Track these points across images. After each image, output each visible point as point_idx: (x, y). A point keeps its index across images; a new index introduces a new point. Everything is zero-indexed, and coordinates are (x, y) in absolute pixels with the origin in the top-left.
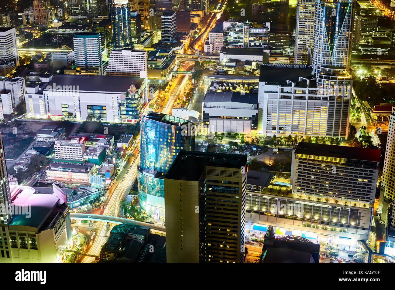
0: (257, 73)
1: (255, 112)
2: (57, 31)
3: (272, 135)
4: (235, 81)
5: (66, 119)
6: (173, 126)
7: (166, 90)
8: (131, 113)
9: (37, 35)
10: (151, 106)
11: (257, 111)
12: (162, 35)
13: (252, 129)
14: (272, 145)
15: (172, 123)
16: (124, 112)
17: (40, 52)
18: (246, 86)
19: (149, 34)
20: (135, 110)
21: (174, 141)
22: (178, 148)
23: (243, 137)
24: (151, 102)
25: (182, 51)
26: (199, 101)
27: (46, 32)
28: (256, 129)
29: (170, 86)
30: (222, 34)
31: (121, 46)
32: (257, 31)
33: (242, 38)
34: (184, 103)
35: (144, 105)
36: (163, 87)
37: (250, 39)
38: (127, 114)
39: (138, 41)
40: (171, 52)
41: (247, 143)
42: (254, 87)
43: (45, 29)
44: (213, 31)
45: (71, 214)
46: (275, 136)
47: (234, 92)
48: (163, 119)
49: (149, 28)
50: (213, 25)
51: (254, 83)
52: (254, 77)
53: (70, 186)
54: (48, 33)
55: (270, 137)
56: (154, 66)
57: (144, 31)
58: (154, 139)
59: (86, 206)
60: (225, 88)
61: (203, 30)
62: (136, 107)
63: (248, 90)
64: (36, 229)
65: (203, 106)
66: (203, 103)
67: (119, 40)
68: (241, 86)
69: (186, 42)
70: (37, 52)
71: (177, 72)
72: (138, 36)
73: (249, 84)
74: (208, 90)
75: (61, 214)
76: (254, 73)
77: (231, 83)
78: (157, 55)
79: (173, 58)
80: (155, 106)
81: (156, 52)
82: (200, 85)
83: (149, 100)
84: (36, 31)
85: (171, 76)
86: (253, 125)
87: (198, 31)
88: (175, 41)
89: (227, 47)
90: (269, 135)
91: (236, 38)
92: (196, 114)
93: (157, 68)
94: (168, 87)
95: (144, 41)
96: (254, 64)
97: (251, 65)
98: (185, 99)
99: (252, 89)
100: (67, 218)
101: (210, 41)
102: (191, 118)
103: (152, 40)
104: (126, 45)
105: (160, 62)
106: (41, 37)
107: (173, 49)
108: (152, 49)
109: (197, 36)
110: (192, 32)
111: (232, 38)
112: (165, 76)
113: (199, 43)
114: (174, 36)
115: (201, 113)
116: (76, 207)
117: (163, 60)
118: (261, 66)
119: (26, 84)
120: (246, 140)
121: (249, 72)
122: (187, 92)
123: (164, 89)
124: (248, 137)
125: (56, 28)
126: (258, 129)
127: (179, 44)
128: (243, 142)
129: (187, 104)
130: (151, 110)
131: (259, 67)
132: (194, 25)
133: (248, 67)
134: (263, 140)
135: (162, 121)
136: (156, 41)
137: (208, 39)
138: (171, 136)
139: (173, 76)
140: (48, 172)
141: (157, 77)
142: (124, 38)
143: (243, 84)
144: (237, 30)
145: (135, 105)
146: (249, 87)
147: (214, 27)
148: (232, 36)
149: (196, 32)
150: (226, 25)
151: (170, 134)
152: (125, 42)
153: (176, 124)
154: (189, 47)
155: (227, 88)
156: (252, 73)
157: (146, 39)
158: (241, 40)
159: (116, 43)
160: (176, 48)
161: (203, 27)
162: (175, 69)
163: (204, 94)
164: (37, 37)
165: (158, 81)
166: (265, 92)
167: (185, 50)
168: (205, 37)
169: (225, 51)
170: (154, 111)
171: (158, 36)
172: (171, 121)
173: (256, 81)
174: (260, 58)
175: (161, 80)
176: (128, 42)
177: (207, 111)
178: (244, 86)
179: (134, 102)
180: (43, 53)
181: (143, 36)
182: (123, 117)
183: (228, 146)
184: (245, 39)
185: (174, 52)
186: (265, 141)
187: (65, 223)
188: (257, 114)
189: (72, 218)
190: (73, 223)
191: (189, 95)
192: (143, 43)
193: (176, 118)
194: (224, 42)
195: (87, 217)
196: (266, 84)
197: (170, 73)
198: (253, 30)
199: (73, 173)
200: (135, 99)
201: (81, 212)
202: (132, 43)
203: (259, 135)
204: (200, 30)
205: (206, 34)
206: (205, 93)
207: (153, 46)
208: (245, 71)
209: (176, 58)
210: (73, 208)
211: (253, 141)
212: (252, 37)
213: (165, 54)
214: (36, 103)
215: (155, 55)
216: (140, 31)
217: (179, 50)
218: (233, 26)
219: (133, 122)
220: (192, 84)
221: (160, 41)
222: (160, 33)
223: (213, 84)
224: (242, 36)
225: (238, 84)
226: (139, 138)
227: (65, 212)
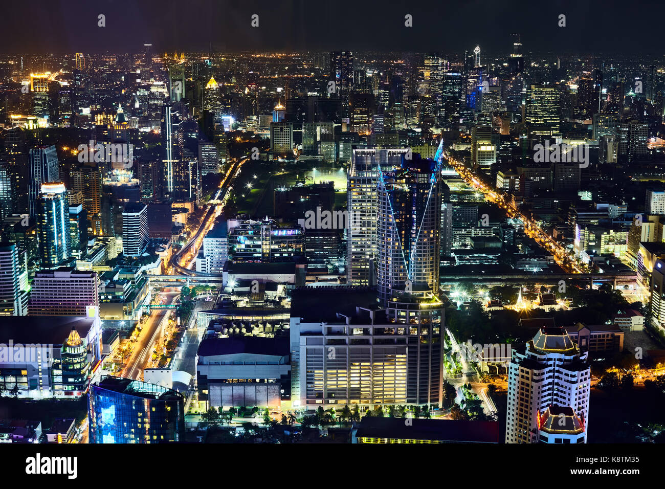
0: (287, 303)
1: (285, 370)
3: (316, 408)
4: (250, 318)
6: (146, 400)
7: (133, 337)
8: (71, 380)
10: (107, 366)
11: (288, 368)
12: (125, 245)
13: (282, 399)
14: (316, 424)
15: (144, 395)
16: (59, 379)
18: (268, 325)
19: (101, 243)
20: (77, 373)
21: (147, 426)
22: (155, 437)
23: (267, 414)
24: (106, 359)
25: (158, 271)
26: (189, 355)
28: (289, 399)
29: (139, 330)
30: (226, 240)
31: (54, 265)
32: (284, 233)
33: (259, 246)
34: (164, 358)
35: (94, 365)
36: (127, 333)
37: (272, 247)
38: (65, 382)
39: (82, 256)
40: (139, 273)
41: (274, 423)
42: (282, 327)
44: (211, 234)
46: (321, 409)
47: (249, 337)
48: (128, 387)
49: (101, 233)
50: (210, 225)
51: (282, 321)
52: (283, 311)
55: (313, 411)
56: (110, 297)
57: (92, 237)
58: (112, 423)
60: (234, 331)
61: (193, 234)
62: (80, 369)
63: (273, 332)
65: (196, 362)
66: (197, 358)
67: (49, 255)
68: (261, 326)
69: (165, 255)
71: (150, 305)
72: (83, 247)
73: (273, 323)
74: (205, 336)
76: (282, 304)
77: (243, 321)
78: (116, 278)
79: (144, 281)
80: (113, 366)
81: (115, 273)
82: (191, 326)
83: (103, 357)
85: (140, 313)
86: (282, 391)
87: (185, 236)
88: (146, 254)
89: (234, 262)
90: (311, 407)
91: (248, 246)
92: (185, 378)
93: (116, 300)
94: (136, 332)
95: (93, 254)
96: (280, 288)
97: (276, 289)
98: (165, 352)
99: (279, 331)
101: (205, 253)
102: (177, 384)
103: (107, 253)
104: (62, 262)
105: (121, 290)
107: (143, 268)
108: (106, 269)
109: (183, 245)
110: (175, 237)
111: (243, 246)
112: (130, 313)
113: (187, 256)
114: (144, 245)
115: (193, 374)
117: (126, 287)
118: (293, 291)
120: (273, 417)
121: (273, 302)
122: (168, 339)
123: (128, 335)
124: (275, 413)
126: (292, 397)
127: (153, 258)
128: (267, 421)
129: (169, 360)
130: (106, 373)
131: (288, 293)
132: (177, 229)
133: (271, 294)
134: (301, 416)
135: (126, 392)
136: (113, 255)
137: (202, 248)
138: (142, 418)
139: (144, 314)
141: (117, 317)
142: (59, 250)
143: (264, 323)
144: (250, 232)
145: (78, 366)
146: (273, 326)
147: (211, 228)
148: (243, 243)
149: (181, 239)
150: (233, 224)
151: (140, 414)
152: (60, 258)
153: (151, 396)
154: (169, 264)
155: (238, 330)
156: (279, 303)
157: (97, 252)
158: (258, 250)
159: (44, 259)
160: (148, 266)
161: (193, 229)
162: (147, 302)
163: (197, 342)
165: (117, 322)
166: (302, 334)
167: (163, 269)
168: (196, 245)
169: (230, 268)
170: (111, 374)
171: (117, 246)
172: (141, 391)
173: (286, 316)
174: (290, 278)
175: (122, 321)
176: (65, 257)
177: (204, 371)
178: (265, 326)
179: (77, 360)
181: (91, 247)
182: (57, 387)
183: (241, 430)
184: (264, 247)
185: (144, 273)
186: (305, 418)
188: (289, 372)
191: (173, 344)
192: (90, 257)
193: (150, 386)
194: (229, 253)
196: (301, 321)
197: (138, 308)
198: (276, 233)
200: (79, 355)
202: (71, 259)
203: (294, 409)
204: (189, 234)
205: (199, 240)
206: (200, 340)
207: (109, 263)
208: (267, 301)
209: (148, 283)
211: (284, 419)
212: (277, 243)
213: (129, 276)
215: (111, 279)
216: (85, 237)
217: (153, 269)
218: (244, 227)
219: (76, 395)
220: (177, 326)
221: (120, 255)
222: (120, 241)
223: (212, 323)
224: (260, 243)
225: (256, 323)
226: (85, 423)
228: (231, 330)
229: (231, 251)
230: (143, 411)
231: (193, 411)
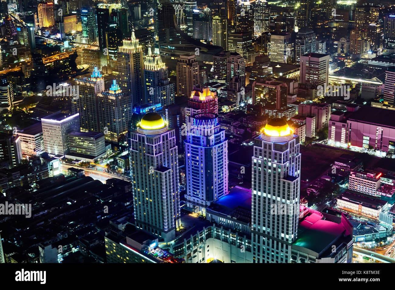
2: (370, 62)
5: (366, 151)
9: (349, 64)
17: (349, 81)
27: (359, 62)
43: (359, 59)
45: (354, 247)
53: (358, 219)
54: (360, 64)
59: (370, 243)
64: (317, 255)
70: (347, 81)
75: (345, 245)
84: (349, 61)
100: (350, 251)
106: (353, 66)
116: (360, 242)
119: (332, 111)
125: (369, 59)
140: (339, 200)
164: (349, 66)
180: (353, 82)
187: (346, 255)
189: (354, 252)
190: (355, 257)
195: (370, 254)
199: (363, 207)
201: (365, 248)
210: (357, 242)
214: (338, 130)
227: (348, 245)
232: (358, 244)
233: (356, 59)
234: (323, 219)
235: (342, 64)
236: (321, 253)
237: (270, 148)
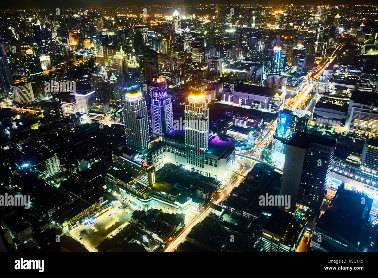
0: (350, 95)
1: (344, 117)
2: (242, 61)
3: (353, 132)
4: (335, 98)
5: (241, 106)
6: (296, 118)
7: (295, 98)
8: (274, 108)
9: (232, 62)
10: (285, 105)
11: (346, 117)
12: (297, 69)
13: (341, 126)
14: (352, 137)
15: (295, 116)
16: (270, 107)
17: (232, 71)
18: (341, 102)
19: (290, 67)
20: (276, 106)
21: (295, 126)
22: (297, 130)
23: (334, 130)
24: (285, 103)
25: (306, 78)
26: (312, 106)
27: (237, 61)
28: (343, 126)
29: (297, 96)
30: (332, 71)
31: (274, 73)
32: (354, 71)
33: (344, 75)
34: (304, 106)
35: (282, 104)
36: (293, 96)
37: (349, 75)
38: (272, 108)
39: (283, 71)
40: (300, 78)
41: (337, 133)
42: (346, 103)
43: (236, 60)
44: (327, 69)
45: (236, 153)
46: (354, 132)
47: (334, 104)
48: (291, 113)
49: (290, 64)
50: (327, 66)
51: (347, 101)
52: (348, 97)
53: (237, 139)
54: (237, 62)
55: (352, 132)
56: (290, 85)
57: (287, 65)
58: (284, 123)
59: (243, 151)
60: (329, 101)
61: (321, 68)
62: (277, 105)
63: (342, 104)
64: (218, 157)
65: (314, 109)
66: (314, 108)
67: (273, 69)
68: (339, 101)
69: (310, 74)
70: (231, 71)
71: (302, 89)
72: (284, 68)
73: (343, 101)
74: (318, 101)
75: (231, 152)
76: (348, 95)
77: (333, 99)
78: (293, 79)
79: (301, 81)
80: (287, 106)
81: (292, 77)
82: (314, 97)
83: (285, 102)
84: (232, 61)
85: (298, 91)
86: (342, 124)
87: (318, 68)
88: (303, 73)
89: (333, 79)
90: (351, 131)
91: (340, 74)
92: (309, 113)
93: (292, 86)
94: (296, 97)
95: (287, 71)
96: (348, 90)
97: (347, 90)
98: (304, 104)
99: (345, 104)
100: (234, 155)
101: (324, 74)
102: (306, 115)
103: (291, 71)
104: (277, 72)
105: (294, 83)
106: (234, 63)
107: (302, 77)
108: (290, 76)
109: (316, 71)
110: (314, 68)
111: (338, 74)
112: (295, 90)
113: (317, 75)
114: (303, 70)
115: (312, 113)
116: (238, 150)
117: (295, 82)
118: (353, 91)
119: (224, 86)
120: (336, 131)
121: (345, 94)
122: (306, 100)
123: (293, 97)
124: (338, 130)
125: (242, 60)
126: (345, 126)
127: (306, 74)
128: (334, 132)
129: (305, 107)
130: (285, 107)
131: (351, 92)
132: (316, 65)
133: (344, 91)
134: (346, 133)
135: (290, 114)
136: (293, 71)
137: (323, 73)
138: (294, 123)
139: (300, 91)
140: (228, 130)
141: (291, 91)
142: (276, 68)
143: (340, 100)
144: (342, 70)
145: (276, 104)
146: (343, 102)
147: (327, 67)
148: (338, 73)
149: (316, 69)
150: (336, 66)
151: (293, 122)
152: (276, 70)
153: (298, 117)
154: (311, 77)
155: (330, 101)
156: (347, 95)
157: (288, 70)
158: (343, 76)
159: (271, 70)
160: (304, 76)
161: (321, 66)
162: (301, 88)
163: (315, 103)
164: (232, 64)
165: (291, 93)
166: (353, 106)
167: (308, 78)
168: (321, 72)
169: (331, 80)
170: (286, 108)
171: (295, 69)
172: (295, 115)
173: (349, 99)
174: (353, 87)
175: (292, 92)
176: (278, 70)
177: (316, 112)
178: (340, 102)
179: (277, 102)
180: (234, 72)
181: (286, 68)
182: (269, 109)
183: (325, 133)
184: (345, 75)
185: (302, 78)
186: (348, 134)
187: (232, 157)
188: (346, 118)
189: (236, 155)
190: (236, 158)
191: (307, 102)
192: (286, 72)
193: (298, 114)
194: (332, 76)
195: (243, 156)
196: (354, 102)
197: (298, 89)
198: (351, 71)
199: (240, 134)
200: (277, 101)
201: (241, 153)
202: (280, 71)
203: (345, 130)
204: (319, 68)
205: (322, 70)
206: (317, 102)
207: (291, 74)
208: (343, 93)
209: (303, 82)
210: (237, 150)
211: (340, 133)
212: (350, 74)
213: (297, 79)
214: (227, 96)
215: (291, 79)
216: (285, 65)
217: (305, 78)
218: (339, 67)
219: (275, 112)
220: (310, 97)
221: (295, 72)
222: (296, 67)
223: (322, 98)
224: (344, 73)
225: (337, 100)
226: (276, 121)
227: (233, 152)
228: (328, 101)
229: (333, 75)
230: (294, 121)
231: (310, 124)
232: (238, 151)
233: (235, 60)
234: (220, 140)
235: (228, 63)
236: (220, 156)
237: (193, 106)
